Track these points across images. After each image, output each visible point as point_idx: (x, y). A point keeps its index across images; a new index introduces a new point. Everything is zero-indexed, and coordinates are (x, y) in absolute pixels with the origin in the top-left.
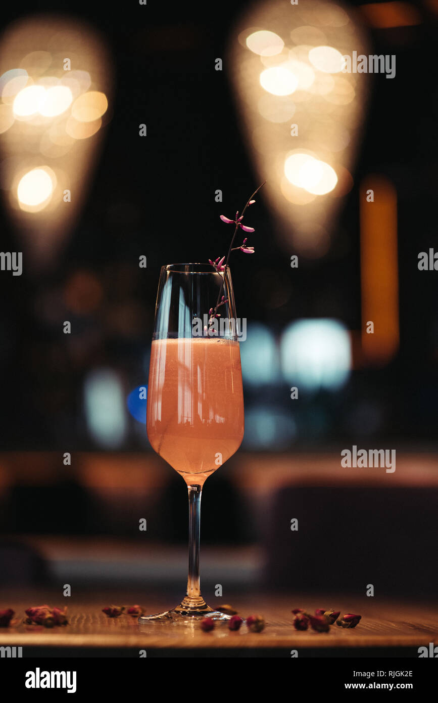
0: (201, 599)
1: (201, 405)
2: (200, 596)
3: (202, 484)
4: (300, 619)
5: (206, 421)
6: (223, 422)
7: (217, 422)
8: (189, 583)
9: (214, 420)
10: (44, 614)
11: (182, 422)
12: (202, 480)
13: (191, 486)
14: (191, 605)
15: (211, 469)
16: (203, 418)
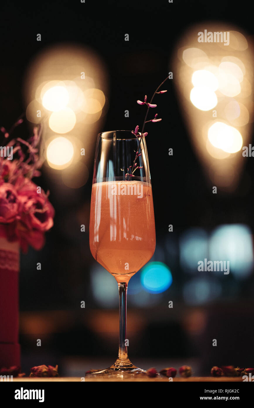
0: (128, 360)
1: (126, 234)
2: (127, 358)
3: (127, 282)
4: (216, 370)
5: (129, 239)
6: (141, 240)
7: (137, 240)
8: (120, 350)
9: (134, 239)
10: (42, 370)
11: (113, 240)
12: (127, 279)
13: (120, 283)
14: (121, 364)
15: (133, 271)
16: (127, 237)
